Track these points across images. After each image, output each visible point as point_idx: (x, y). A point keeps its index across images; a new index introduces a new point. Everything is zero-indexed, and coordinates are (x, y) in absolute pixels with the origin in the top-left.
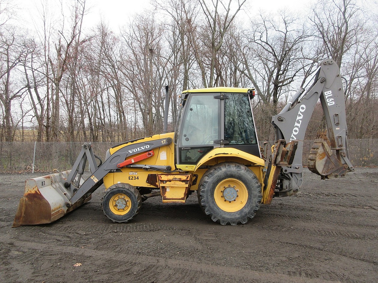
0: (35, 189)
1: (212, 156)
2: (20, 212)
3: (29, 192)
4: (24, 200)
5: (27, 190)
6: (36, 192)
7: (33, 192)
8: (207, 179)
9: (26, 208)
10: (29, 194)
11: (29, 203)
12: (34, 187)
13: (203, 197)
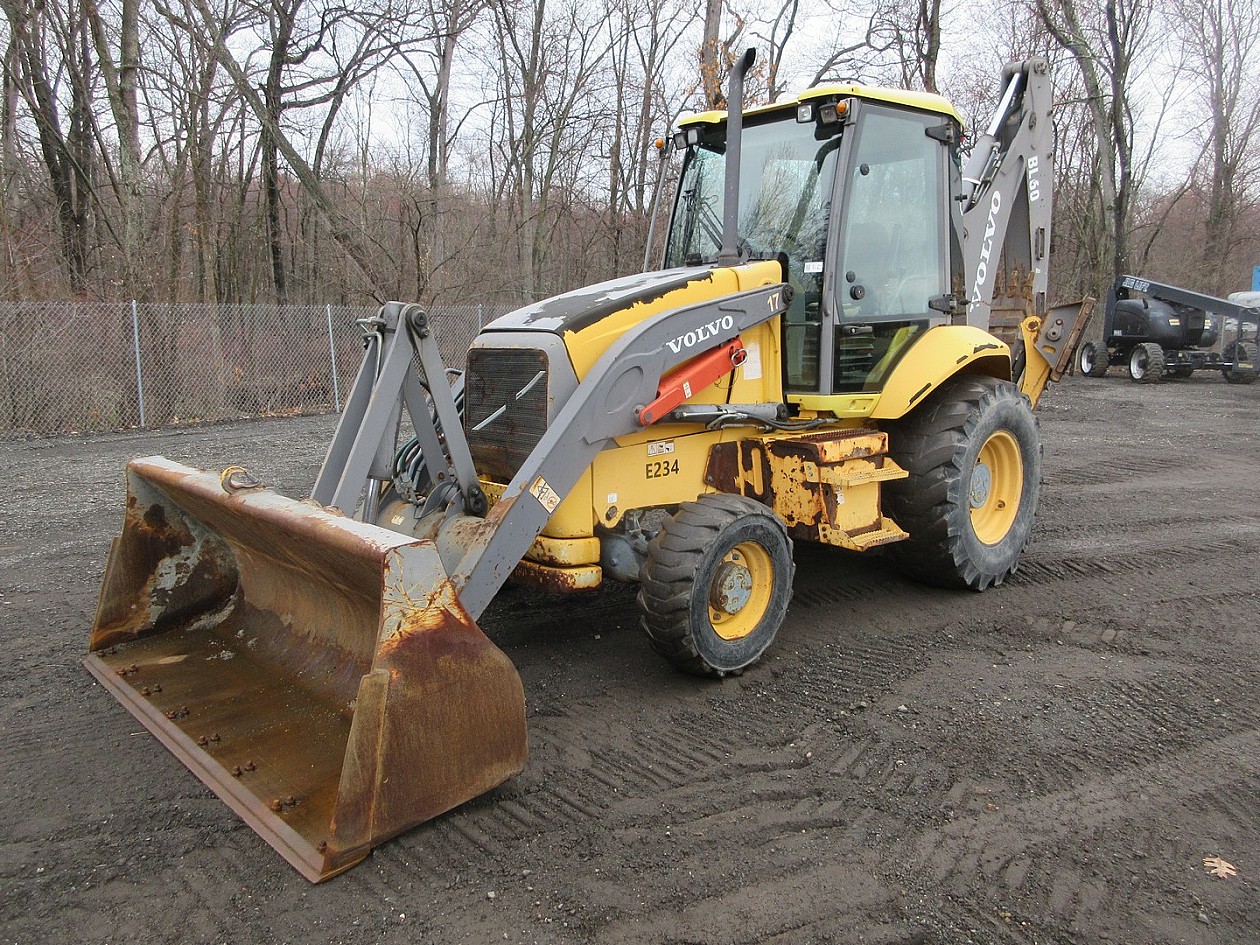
0: (440, 602)
1: (966, 357)
2: (363, 766)
3: (407, 627)
4: (382, 686)
5: (396, 617)
6: (446, 614)
7: (431, 620)
8: (959, 441)
9: (396, 731)
10: (409, 641)
11: (410, 693)
12: (436, 586)
13: (949, 507)
